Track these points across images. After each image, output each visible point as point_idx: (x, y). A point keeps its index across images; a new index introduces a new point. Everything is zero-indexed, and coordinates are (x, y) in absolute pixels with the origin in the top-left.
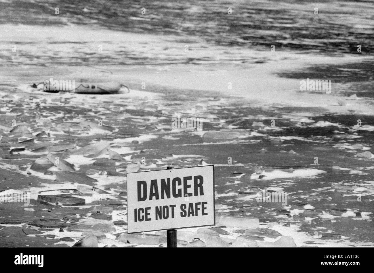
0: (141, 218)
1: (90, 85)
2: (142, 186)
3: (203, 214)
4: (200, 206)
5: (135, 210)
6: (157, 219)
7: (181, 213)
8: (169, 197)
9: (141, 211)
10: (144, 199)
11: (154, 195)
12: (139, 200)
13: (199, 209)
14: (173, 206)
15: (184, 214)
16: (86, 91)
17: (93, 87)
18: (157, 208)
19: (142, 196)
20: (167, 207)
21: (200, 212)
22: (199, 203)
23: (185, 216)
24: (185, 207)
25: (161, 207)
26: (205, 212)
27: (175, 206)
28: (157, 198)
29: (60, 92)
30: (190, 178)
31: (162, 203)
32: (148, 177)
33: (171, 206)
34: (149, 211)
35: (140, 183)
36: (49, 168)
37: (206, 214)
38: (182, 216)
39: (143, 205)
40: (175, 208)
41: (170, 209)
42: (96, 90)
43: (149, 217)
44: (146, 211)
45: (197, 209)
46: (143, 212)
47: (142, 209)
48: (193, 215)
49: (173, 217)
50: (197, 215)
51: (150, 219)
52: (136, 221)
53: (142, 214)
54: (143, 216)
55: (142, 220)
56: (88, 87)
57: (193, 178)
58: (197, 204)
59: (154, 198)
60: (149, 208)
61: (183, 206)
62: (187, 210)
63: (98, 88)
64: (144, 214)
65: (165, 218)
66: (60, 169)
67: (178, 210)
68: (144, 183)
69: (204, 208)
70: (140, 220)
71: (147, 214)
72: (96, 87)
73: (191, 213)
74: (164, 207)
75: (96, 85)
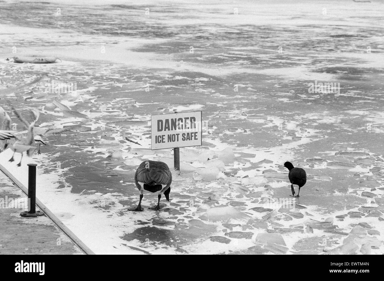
0: (159, 141)
1: (41, 59)
2: (160, 122)
3: (195, 139)
4: (193, 135)
5: (156, 136)
6: (168, 142)
7: (183, 139)
8: (175, 129)
9: (159, 137)
10: (162, 130)
11: (167, 128)
12: (158, 131)
13: (193, 136)
14: (178, 135)
15: (184, 139)
16: (39, 62)
17: (42, 60)
18: (168, 135)
19: (160, 129)
20: (174, 135)
21: (193, 138)
22: (193, 133)
23: (185, 140)
24: (185, 135)
25: (171, 135)
26: (196, 138)
27: (179, 134)
28: (169, 130)
29: (24, 63)
30: (188, 118)
31: (171, 132)
32: (163, 118)
33: (176, 134)
34: (164, 137)
35: (159, 121)
36: (54, 109)
37: (197, 139)
38: (183, 140)
39: (161, 133)
40: (179, 135)
41: (176, 136)
42: (44, 61)
43: (164, 140)
44: (162, 138)
45: (192, 136)
46: (160, 138)
47: (160, 136)
48: (189, 140)
49: (178, 140)
50: (191, 139)
51: (165, 142)
52: (156, 143)
53: (160, 139)
54: (161, 140)
55: (160, 142)
56: (40, 60)
57: (190, 118)
58: (192, 133)
59: (167, 129)
60: (164, 136)
61: (184, 134)
62: (186, 137)
63: (45, 60)
64: (161, 139)
65: (173, 141)
66: (61, 109)
67: (180, 137)
68: (162, 121)
69: (195, 136)
70: (159, 142)
71: (163, 139)
72: (44, 59)
73: (188, 139)
74: (173, 135)
75: (44, 58)
